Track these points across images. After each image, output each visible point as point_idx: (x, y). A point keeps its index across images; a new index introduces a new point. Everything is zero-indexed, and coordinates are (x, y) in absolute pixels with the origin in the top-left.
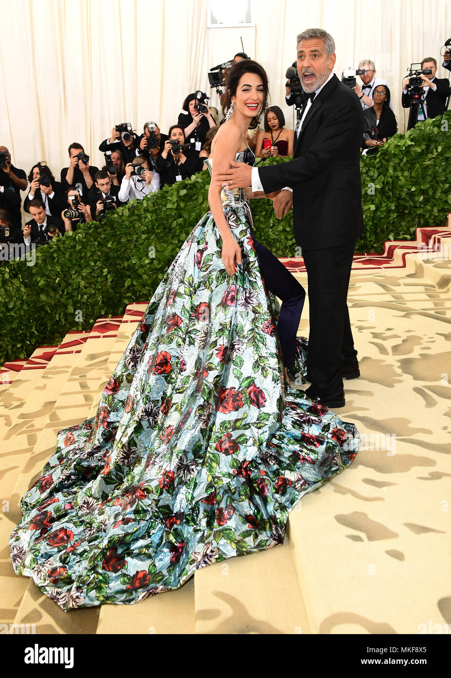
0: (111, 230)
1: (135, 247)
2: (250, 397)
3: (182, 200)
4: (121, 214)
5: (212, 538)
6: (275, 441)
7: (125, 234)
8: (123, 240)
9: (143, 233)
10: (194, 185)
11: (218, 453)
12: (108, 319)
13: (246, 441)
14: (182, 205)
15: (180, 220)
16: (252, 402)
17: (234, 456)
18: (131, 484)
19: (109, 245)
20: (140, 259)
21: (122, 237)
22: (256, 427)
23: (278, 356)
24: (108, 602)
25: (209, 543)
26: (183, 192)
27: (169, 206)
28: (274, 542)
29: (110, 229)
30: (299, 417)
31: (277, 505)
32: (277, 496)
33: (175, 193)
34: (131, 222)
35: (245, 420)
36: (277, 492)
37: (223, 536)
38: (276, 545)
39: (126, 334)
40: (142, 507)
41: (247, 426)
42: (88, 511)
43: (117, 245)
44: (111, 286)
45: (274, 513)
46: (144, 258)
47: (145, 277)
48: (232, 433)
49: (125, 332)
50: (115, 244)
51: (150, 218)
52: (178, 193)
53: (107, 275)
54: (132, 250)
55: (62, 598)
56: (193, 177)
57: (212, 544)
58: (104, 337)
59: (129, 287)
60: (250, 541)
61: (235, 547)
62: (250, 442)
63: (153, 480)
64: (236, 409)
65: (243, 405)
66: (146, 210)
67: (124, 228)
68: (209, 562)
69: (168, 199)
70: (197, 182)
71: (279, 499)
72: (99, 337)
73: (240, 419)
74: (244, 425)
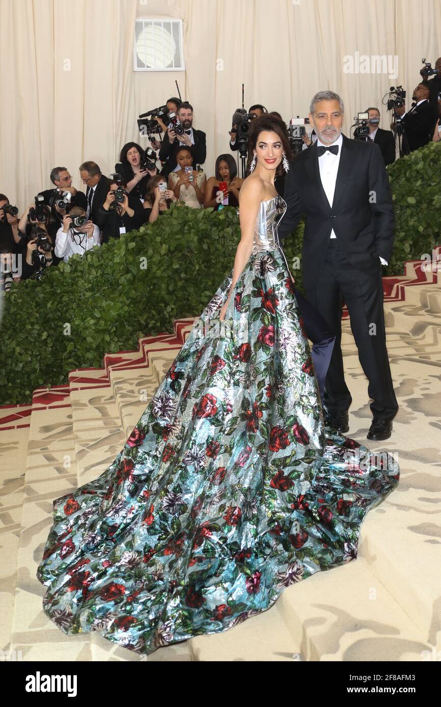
0: (51, 288)
1: (78, 307)
2: (295, 435)
3: (131, 254)
4: (62, 270)
5: (295, 557)
6: (322, 475)
7: (67, 292)
8: (65, 299)
9: (87, 290)
10: (143, 238)
11: (274, 489)
12: (47, 389)
13: (299, 476)
14: (131, 258)
15: (129, 276)
16: (298, 440)
17: (289, 491)
18: (178, 532)
19: (49, 305)
20: (83, 320)
21: (63, 296)
22: (306, 463)
23: (317, 394)
24: (199, 633)
25: (293, 562)
26: (132, 245)
27: (117, 260)
28: (350, 558)
29: (49, 287)
30: (337, 451)
31: (345, 524)
32: (342, 517)
33: (124, 247)
34: (74, 279)
35: (295, 457)
36: (341, 514)
37: (305, 555)
38: (351, 560)
39: (82, 402)
40: (210, 545)
41: (297, 463)
42: (131, 566)
43: (58, 305)
44: (51, 352)
45: (345, 531)
46: (89, 318)
47: (89, 339)
48: (284, 470)
49: (80, 400)
50: (56, 303)
51: (95, 273)
52: (127, 245)
53: (45, 340)
54: (75, 310)
55: (136, 645)
56: (142, 229)
57: (297, 563)
58: (50, 408)
59: (70, 352)
60: (328, 557)
61: (318, 563)
62: (302, 477)
63: (218, 518)
64: (284, 447)
65: (290, 443)
66: (91, 266)
67: (65, 286)
68: (297, 580)
69: (115, 253)
70: (146, 234)
71: (345, 520)
72: (45, 408)
73: (289, 457)
74: (295, 461)
